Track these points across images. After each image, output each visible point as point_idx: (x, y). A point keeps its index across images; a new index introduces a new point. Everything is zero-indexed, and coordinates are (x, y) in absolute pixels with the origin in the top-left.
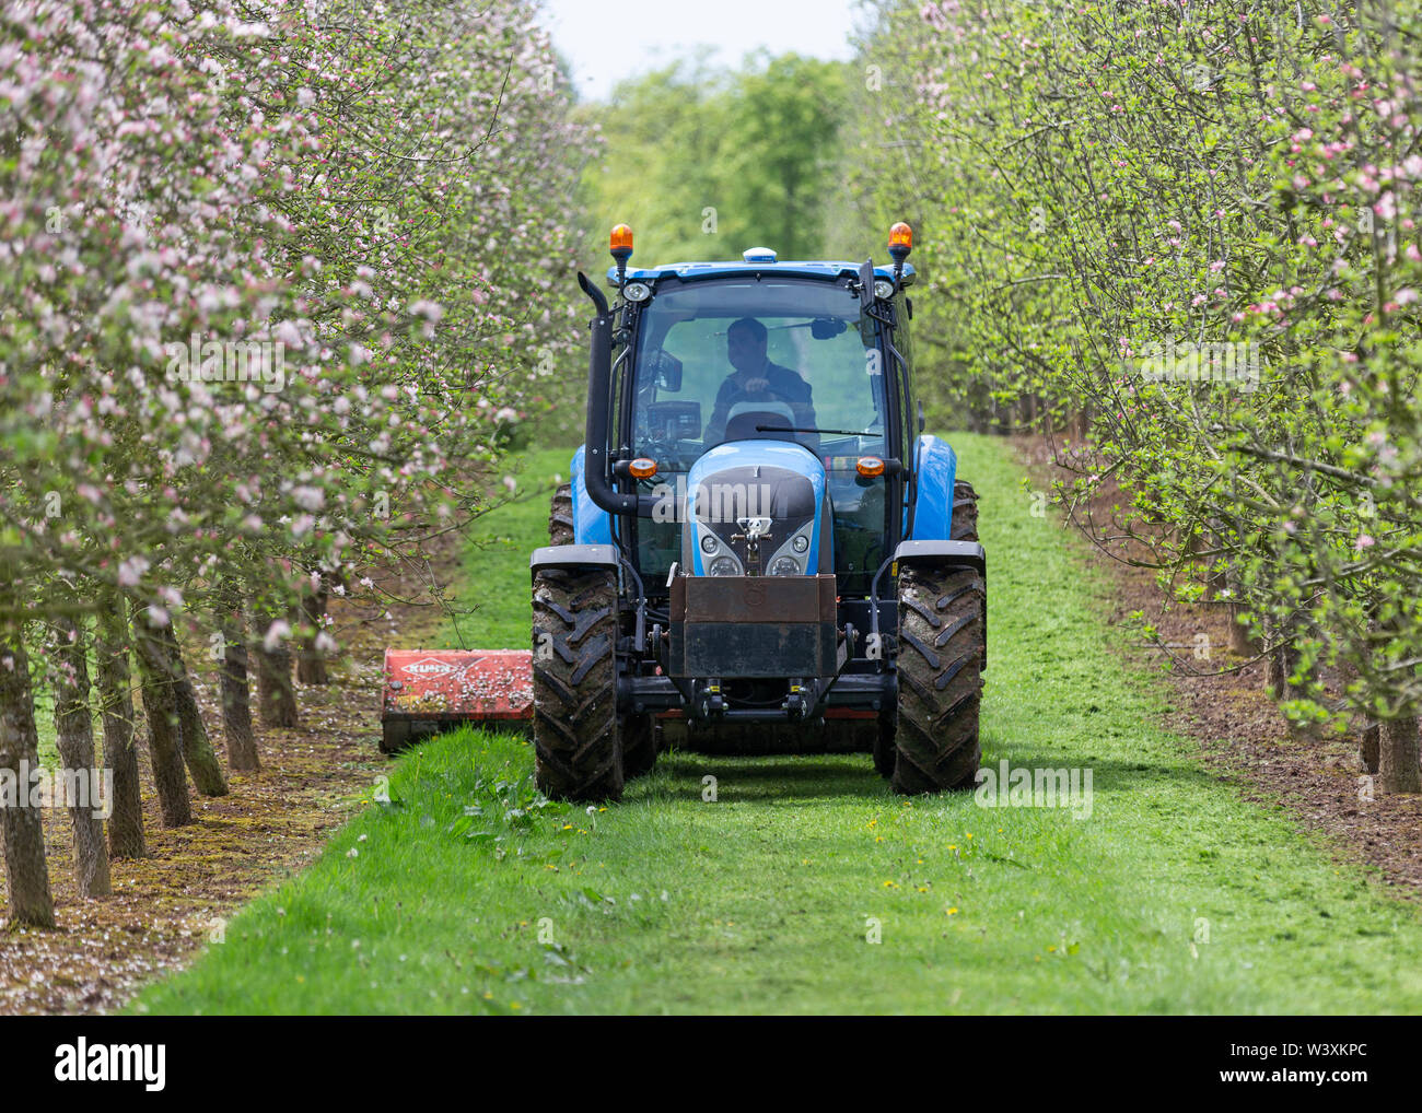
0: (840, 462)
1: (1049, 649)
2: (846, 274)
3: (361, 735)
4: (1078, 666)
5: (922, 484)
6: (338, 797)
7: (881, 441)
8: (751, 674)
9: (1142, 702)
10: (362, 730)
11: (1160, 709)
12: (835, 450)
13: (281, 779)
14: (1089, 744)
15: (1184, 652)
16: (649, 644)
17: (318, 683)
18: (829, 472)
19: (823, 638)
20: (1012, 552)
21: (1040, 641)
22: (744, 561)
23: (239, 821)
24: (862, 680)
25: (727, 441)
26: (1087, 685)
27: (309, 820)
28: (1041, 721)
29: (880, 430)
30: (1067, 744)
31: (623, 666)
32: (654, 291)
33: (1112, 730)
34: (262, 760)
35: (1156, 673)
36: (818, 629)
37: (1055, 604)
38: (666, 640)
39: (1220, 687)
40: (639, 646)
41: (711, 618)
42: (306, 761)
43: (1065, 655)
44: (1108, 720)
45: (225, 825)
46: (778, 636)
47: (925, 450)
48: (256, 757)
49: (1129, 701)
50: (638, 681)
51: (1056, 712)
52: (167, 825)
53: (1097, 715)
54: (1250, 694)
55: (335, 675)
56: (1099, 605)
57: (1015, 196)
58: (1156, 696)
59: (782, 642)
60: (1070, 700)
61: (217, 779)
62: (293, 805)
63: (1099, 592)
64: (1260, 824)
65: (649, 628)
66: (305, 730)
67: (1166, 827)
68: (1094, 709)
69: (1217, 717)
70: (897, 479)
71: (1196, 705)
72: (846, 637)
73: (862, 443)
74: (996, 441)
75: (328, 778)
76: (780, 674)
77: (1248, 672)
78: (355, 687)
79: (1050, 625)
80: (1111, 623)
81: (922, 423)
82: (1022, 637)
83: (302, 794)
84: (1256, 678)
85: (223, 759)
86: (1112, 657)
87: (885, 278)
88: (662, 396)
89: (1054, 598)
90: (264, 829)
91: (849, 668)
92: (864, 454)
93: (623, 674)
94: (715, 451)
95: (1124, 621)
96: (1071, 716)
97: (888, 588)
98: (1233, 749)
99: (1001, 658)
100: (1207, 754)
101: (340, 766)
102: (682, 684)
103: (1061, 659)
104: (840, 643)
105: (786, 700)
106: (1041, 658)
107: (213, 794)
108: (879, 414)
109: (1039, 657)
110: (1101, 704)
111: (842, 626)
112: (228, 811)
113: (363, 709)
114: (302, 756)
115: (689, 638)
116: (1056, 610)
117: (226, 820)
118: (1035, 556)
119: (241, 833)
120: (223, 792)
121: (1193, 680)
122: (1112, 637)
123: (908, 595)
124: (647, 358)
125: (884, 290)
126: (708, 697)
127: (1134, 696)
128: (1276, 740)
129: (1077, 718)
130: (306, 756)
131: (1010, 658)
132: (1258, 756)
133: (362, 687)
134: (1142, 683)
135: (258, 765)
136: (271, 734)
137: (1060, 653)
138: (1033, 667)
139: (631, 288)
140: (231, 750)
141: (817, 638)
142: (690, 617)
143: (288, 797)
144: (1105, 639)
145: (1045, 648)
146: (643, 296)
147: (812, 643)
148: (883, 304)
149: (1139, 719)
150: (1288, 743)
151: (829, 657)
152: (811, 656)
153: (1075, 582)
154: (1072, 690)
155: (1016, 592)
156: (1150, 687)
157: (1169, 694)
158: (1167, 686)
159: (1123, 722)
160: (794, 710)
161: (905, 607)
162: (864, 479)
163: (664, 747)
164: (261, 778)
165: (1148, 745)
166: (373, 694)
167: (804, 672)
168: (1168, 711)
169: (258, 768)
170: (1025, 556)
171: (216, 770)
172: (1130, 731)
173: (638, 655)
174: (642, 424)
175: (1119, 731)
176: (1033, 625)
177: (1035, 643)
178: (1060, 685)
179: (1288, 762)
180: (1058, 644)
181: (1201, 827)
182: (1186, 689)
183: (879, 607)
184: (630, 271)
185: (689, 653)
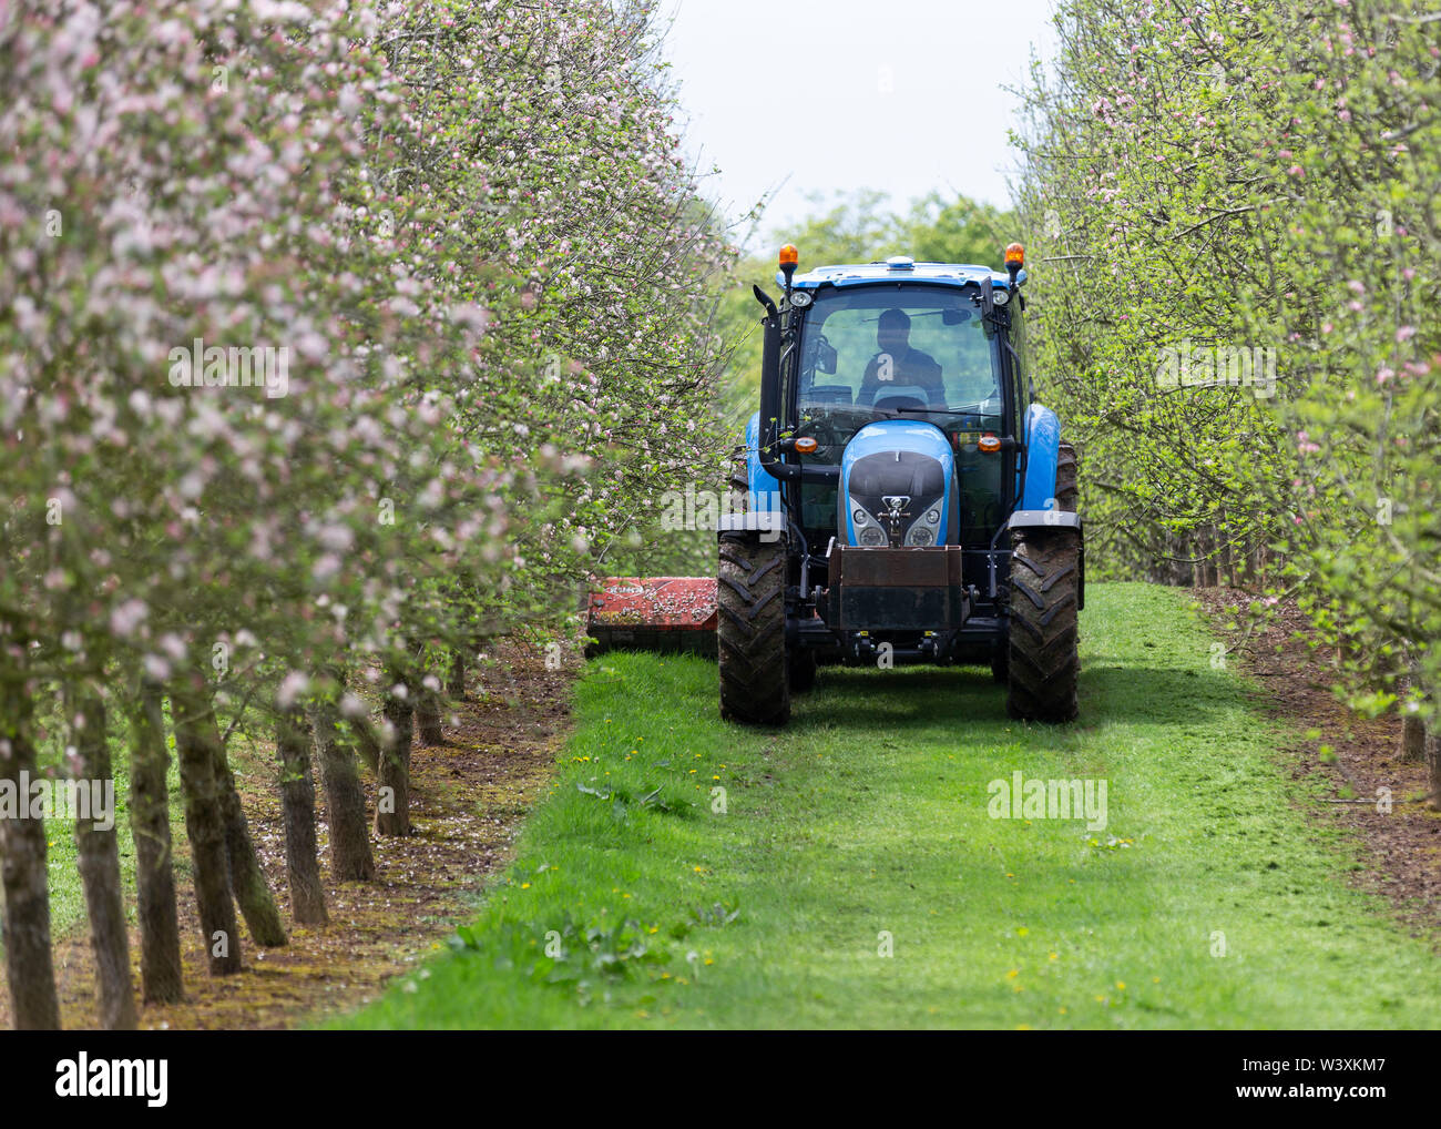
0: (965, 438)
1: (1225, 804)
2: (970, 284)
3: (445, 890)
4: (1257, 822)
6: (413, 951)
8: (893, 627)
9: (1328, 859)
10: (446, 883)
11: (1347, 867)
12: (960, 428)
13: (351, 933)
14: (1264, 902)
17: (400, 835)
19: (950, 598)
20: (1185, 701)
21: (1215, 794)
22: (888, 534)
23: (296, 969)
24: (982, 623)
26: (1265, 841)
27: (376, 970)
28: (1212, 877)
30: (1240, 901)
31: (790, 606)
32: (814, 298)
33: (1292, 887)
34: (331, 913)
35: (1344, 830)
36: (947, 592)
37: (1233, 756)
38: (825, 597)
39: (1417, 845)
41: (861, 583)
42: (381, 914)
43: (1242, 810)
44: (1287, 877)
45: (280, 974)
46: (915, 597)
47: (1035, 420)
48: (323, 910)
49: (1313, 858)
50: (803, 623)
51: (1230, 869)
52: (214, 974)
53: (1276, 872)
55: (420, 826)
56: (1282, 759)
57: (1188, 292)
58: (1344, 854)
59: (918, 602)
60: (1247, 856)
61: (275, 927)
62: (359, 957)
63: (1284, 745)
65: (811, 587)
66: (382, 883)
67: (1345, 979)
68: (1273, 866)
69: (1411, 875)
70: (1011, 454)
71: (1389, 863)
72: (969, 596)
75: (404, 932)
76: (917, 625)
78: (443, 839)
79: (1228, 778)
80: (1295, 777)
82: (1194, 791)
83: (373, 947)
85: (284, 911)
86: (1296, 812)
87: (1001, 288)
88: (820, 378)
89: (1232, 750)
90: (322, 978)
93: (789, 615)
94: (865, 432)
95: (1310, 775)
96: (1245, 874)
100: (1399, 913)
101: (418, 920)
103: (1238, 814)
104: (965, 599)
105: (921, 642)
106: (1215, 813)
107: (270, 944)
108: (996, 387)
109: (1212, 810)
110: (1281, 859)
111: (966, 590)
112: (286, 961)
113: (449, 862)
114: (376, 909)
115: (844, 597)
116: (1233, 762)
117: (281, 969)
119: (296, 981)
120: (282, 943)
121: (1386, 837)
122: (1296, 792)
125: (1001, 298)
126: (858, 639)
127: (1319, 853)
129: (1254, 876)
130: (382, 910)
131: (1179, 813)
133: (449, 839)
134: (1327, 840)
135: (326, 918)
136: (344, 887)
137: (1237, 808)
138: (1207, 823)
139: (796, 296)
140: (296, 903)
141: (947, 599)
142: (845, 582)
143: (355, 950)
144: (1288, 794)
145: (1220, 802)
146: (805, 302)
147: (942, 602)
148: (1000, 309)
149: (1324, 876)
151: (956, 611)
152: (941, 613)
153: (1256, 734)
154: (1249, 847)
155: (1189, 744)
156: (1338, 845)
157: (1358, 852)
158: (1356, 844)
159: (1304, 878)
160: (928, 649)
161: (1015, 561)
164: (328, 931)
165: (1332, 903)
166: (462, 847)
167: (936, 624)
168: (1357, 869)
169: (326, 921)
171: (274, 919)
172: (1312, 889)
175: (1300, 888)
176: (1208, 778)
177: (1208, 798)
178: (1236, 841)
180: (1235, 798)
182: (1379, 847)
183: (996, 562)
184: (795, 281)
185: (844, 611)
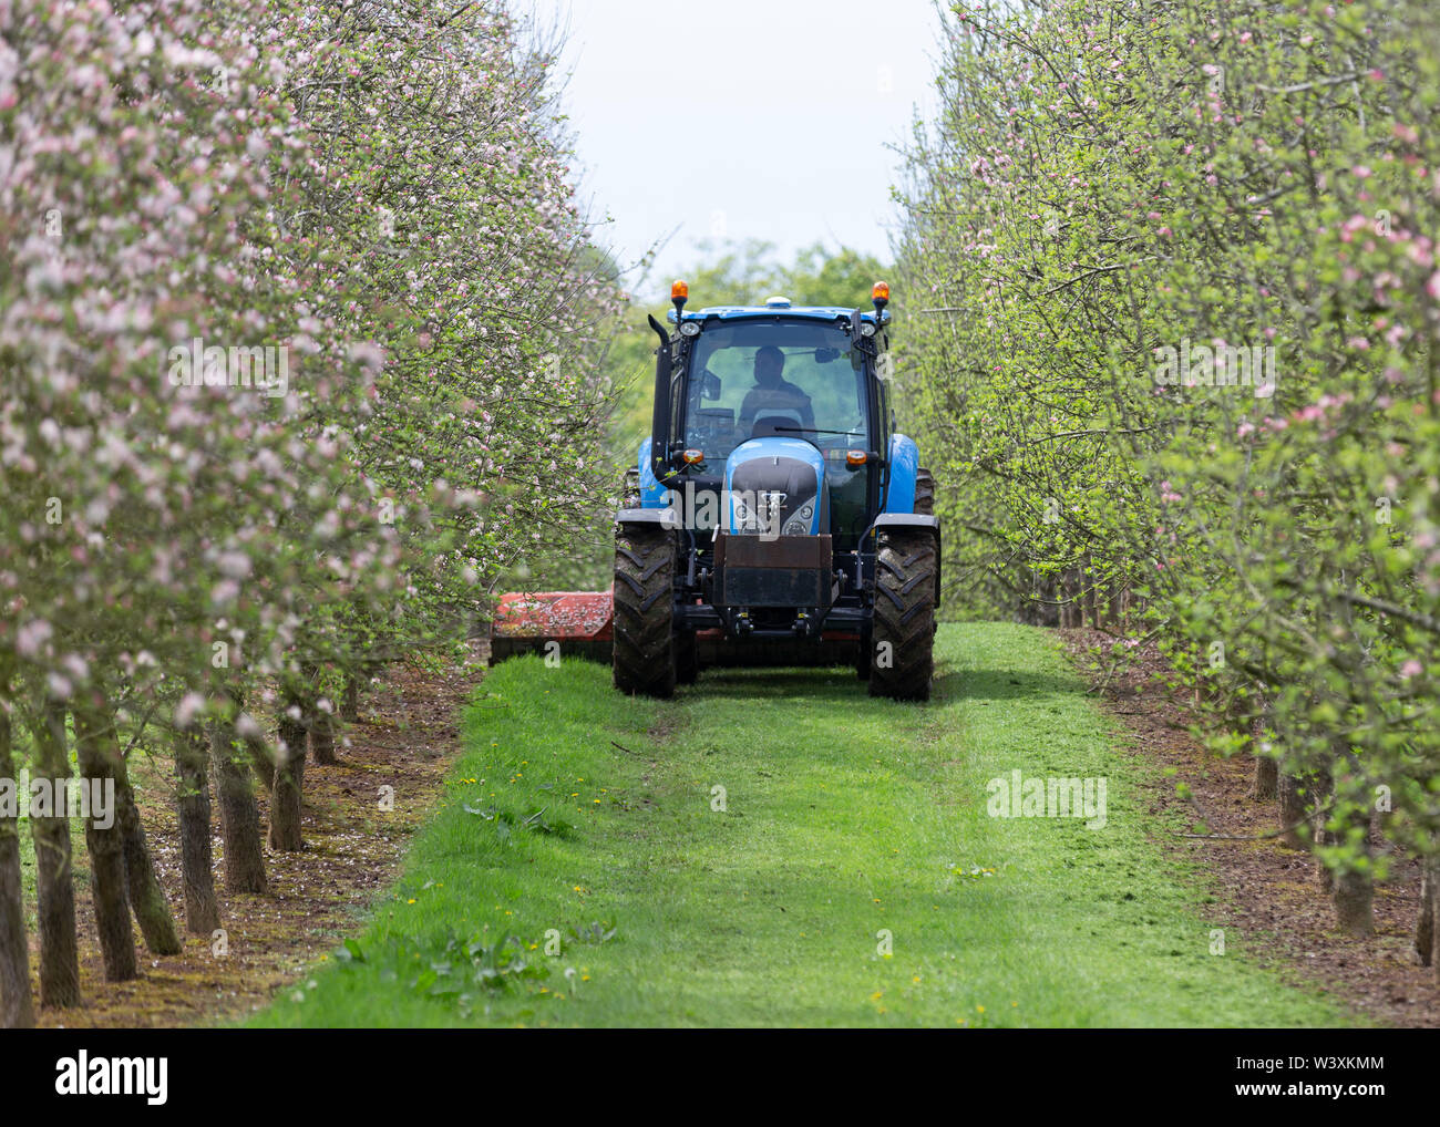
0: (835, 454)
1: (1084, 837)
2: (841, 318)
3: (334, 904)
4: (1114, 854)
5: (893, 468)
6: (302, 962)
7: (865, 439)
8: (771, 604)
9: (1182, 891)
10: (335, 897)
11: (1200, 899)
12: (830, 445)
13: (243, 943)
14: (1120, 931)
15: (1230, 844)
16: (698, 581)
17: (292, 850)
18: (827, 462)
19: (821, 579)
21: (1074, 827)
23: (189, 977)
24: (848, 612)
25: (754, 436)
26: (1123, 873)
27: (265, 979)
28: (1071, 906)
29: (864, 430)
30: (1097, 930)
31: (678, 596)
32: (702, 328)
33: (1147, 918)
34: (224, 923)
35: (1199, 864)
36: (819, 573)
38: (710, 579)
39: (1268, 880)
40: (690, 583)
41: (744, 564)
42: (272, 926)
43: (1101, 843)
44: (1143, 908)
45: (173, 981)
46: (791, 577)
47: (896, 445)
48: (215, 918)
49: (1168, 890)
50: (686, 608)
51: (1088, 899)
52: (110, 979)
53: (1132, 903)
54: (1298, 887)
55: (311, 842)
56: (1140, 794)
57: (1059, 346)
58: (1197, 887)
59: (793, 582)
60: (1104, 887)
61: (170, 937)
62: (250, 966)
63: (1142, 781)
64: (1299, 1007)
65: (698, 570)
66: (273, 896)
68: (1129, 897)
69: (1262, 909)
70: (876, 467)
71: (1240, 897)
72: (838, 579)
73: (850, 440)
74: (1041, 631)
75: (294, 944)
76: (792, 604)
77: (1298, 866)
78: (334, 855)
80: (1152, 812)
81: (894, 425)
82: (1055, 824)
83: (263, 957)
84: (1307, 872)
85: (179, 921)
86: (1153, 847)
87: (869, 322)
88: (706, 404)
90: (214, 986)
91: (839, 603)
92: (852, 448)
93: (678, 602)
94: (745, 446)
95: (1167, 811)
96: (1103, 904)
97: (871, 547)
98: (1278, 940)
99: (1032, 844)
100: (1249, 944)
101: (308, 932)
102: (720, 610)
103: (1097, 846)
104: (834, 583)
105: (795, 624)
106: (1075, 845)
107: (165, 953)
108: (863, 419)
109: (1072, 843)
110: (1137, 890)
111: (836, 573)
112: (179, 969)
113: (339, 877)
114: (267, 921)
115: (727, 578)
117: (174, 976)
118: (1073, 742)
119: (189, 988)
120: (175, 951)
121: (1238, 871)
122: (1153, 826)
123: (885, 555)
124: (697, 375)
125: (868, 330)
126: (740, 620)
127: (1174, 885)
128: (1324, 933)
129: (1111, 906)
130: (273, 922)
131: (1041, 844)
132: (1304, 948)
133: (340, 855)
134: (1182, 873)
136: (237, 899)
137: (1096, 840)
138: (1067, 854)
139: (686, 327)
140: (190, 913)
141: (818, 579)
142: (729, 563)
143: (246, 959)
144: (1146, 828)
145: (1079, 835)
146: (694, 332)
147: (814, 583)
148: (868, 342)
149: (1178, 908)
150: (1337, 936)
151: (826, 594)
152: (813, 592)
153: (1115, 769)
154: (1106, 878)
156: (1191, 878)
157: (1211, 885)
158: (1209, 877)
159: (1159, 910)
160: (801, 630)
161: (882, 565)
162: (852, 466)
163: (704, 667)
165: (1185, 933)
166: (352, 862)
167: (808, 604)
168: (1209, 902)
170: (1064, 742)
171: (169, 929)
172: (1166, 920)
173: (690, 589)
174: (692, 422)
175: (1155, 919)
177: (1069, 831)
178: (1094, 872)
179: (1337, 954)
181: (1235, 1006)
182: (1232, 881)
183: (863, 559)
184: (685, 314)
185: (727, 589)
